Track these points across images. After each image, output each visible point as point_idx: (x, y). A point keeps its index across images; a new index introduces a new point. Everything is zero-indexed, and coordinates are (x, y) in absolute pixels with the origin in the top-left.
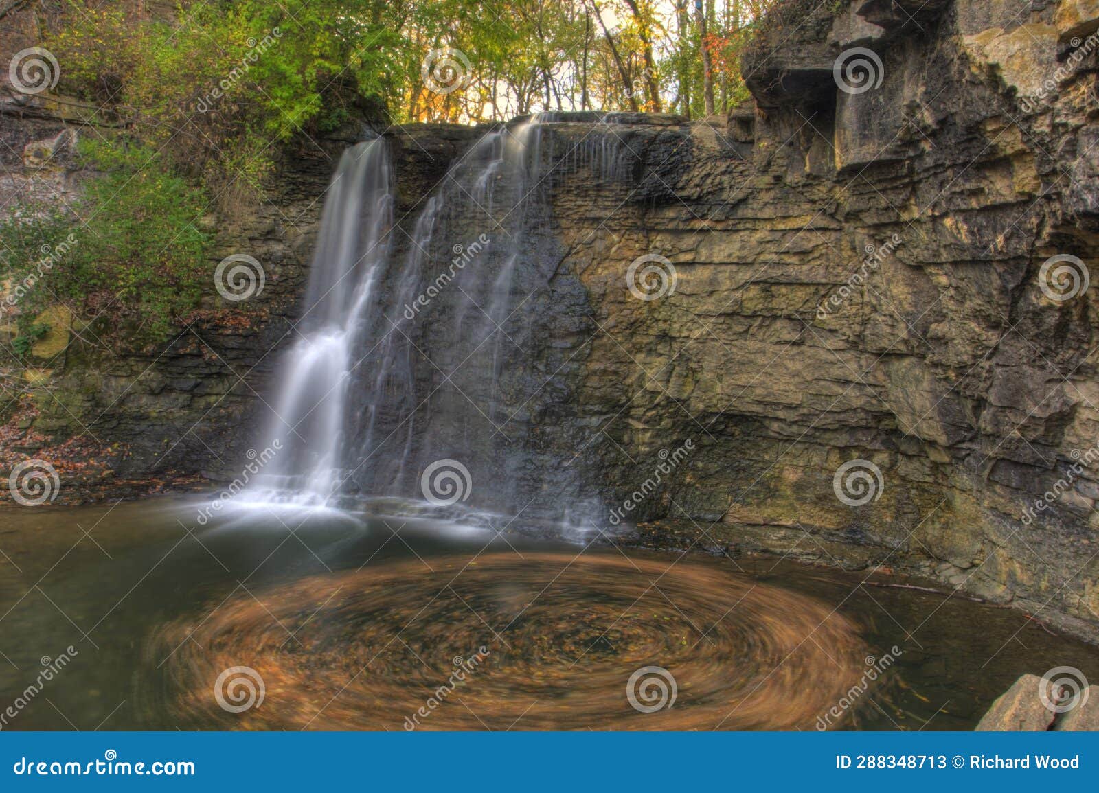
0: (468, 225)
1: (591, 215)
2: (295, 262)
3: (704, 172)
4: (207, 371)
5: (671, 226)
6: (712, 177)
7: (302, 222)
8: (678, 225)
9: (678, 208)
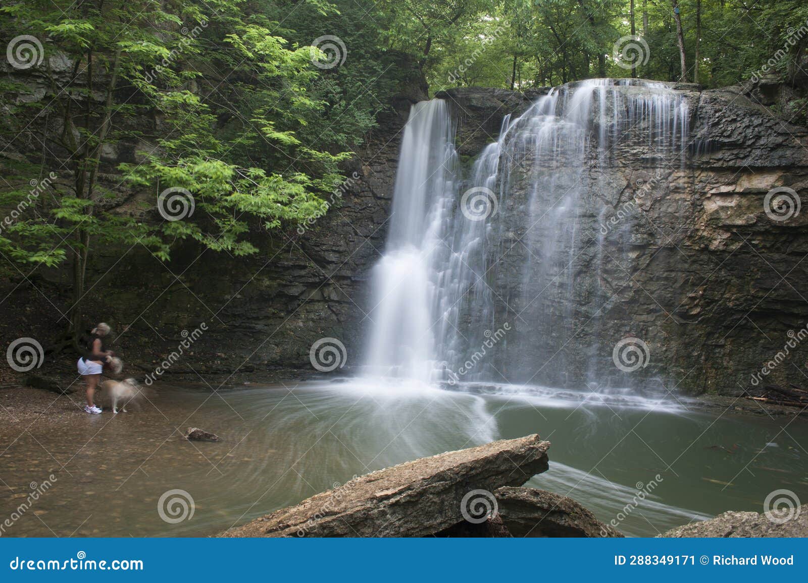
0: (529, 165)
1: (648, 156)
2: (371, 195)
3: (744, 125)
4: (311, 280)
5: (715, 165)
6: (752, 128)
7: (375, 162)
8: (723, 164)
9: (724, 151)
